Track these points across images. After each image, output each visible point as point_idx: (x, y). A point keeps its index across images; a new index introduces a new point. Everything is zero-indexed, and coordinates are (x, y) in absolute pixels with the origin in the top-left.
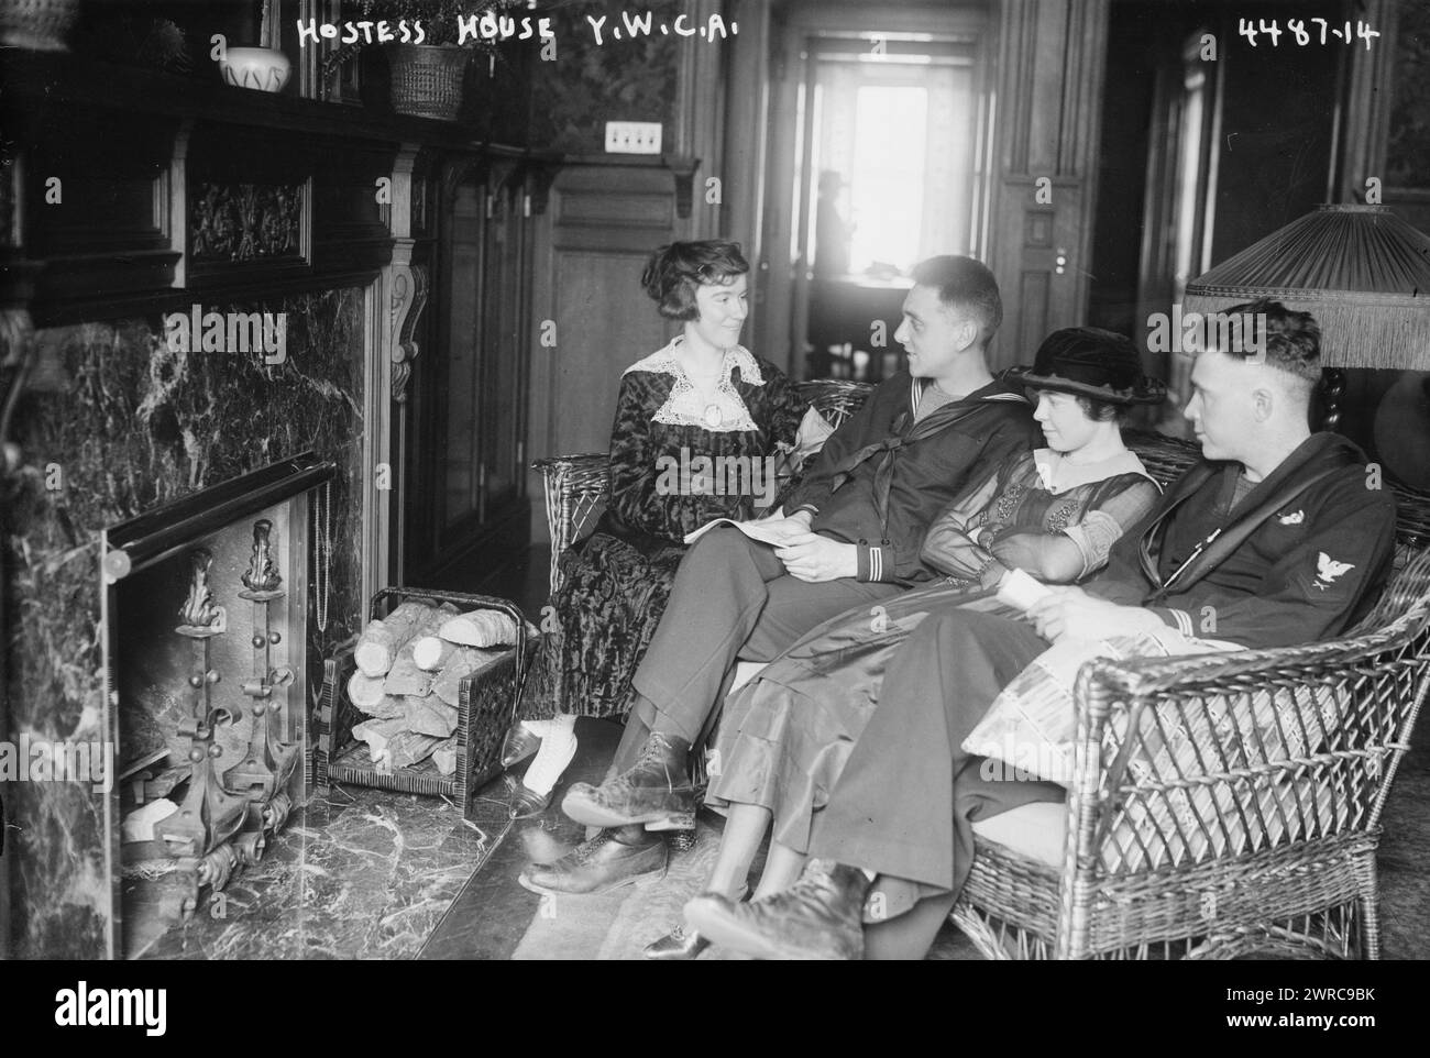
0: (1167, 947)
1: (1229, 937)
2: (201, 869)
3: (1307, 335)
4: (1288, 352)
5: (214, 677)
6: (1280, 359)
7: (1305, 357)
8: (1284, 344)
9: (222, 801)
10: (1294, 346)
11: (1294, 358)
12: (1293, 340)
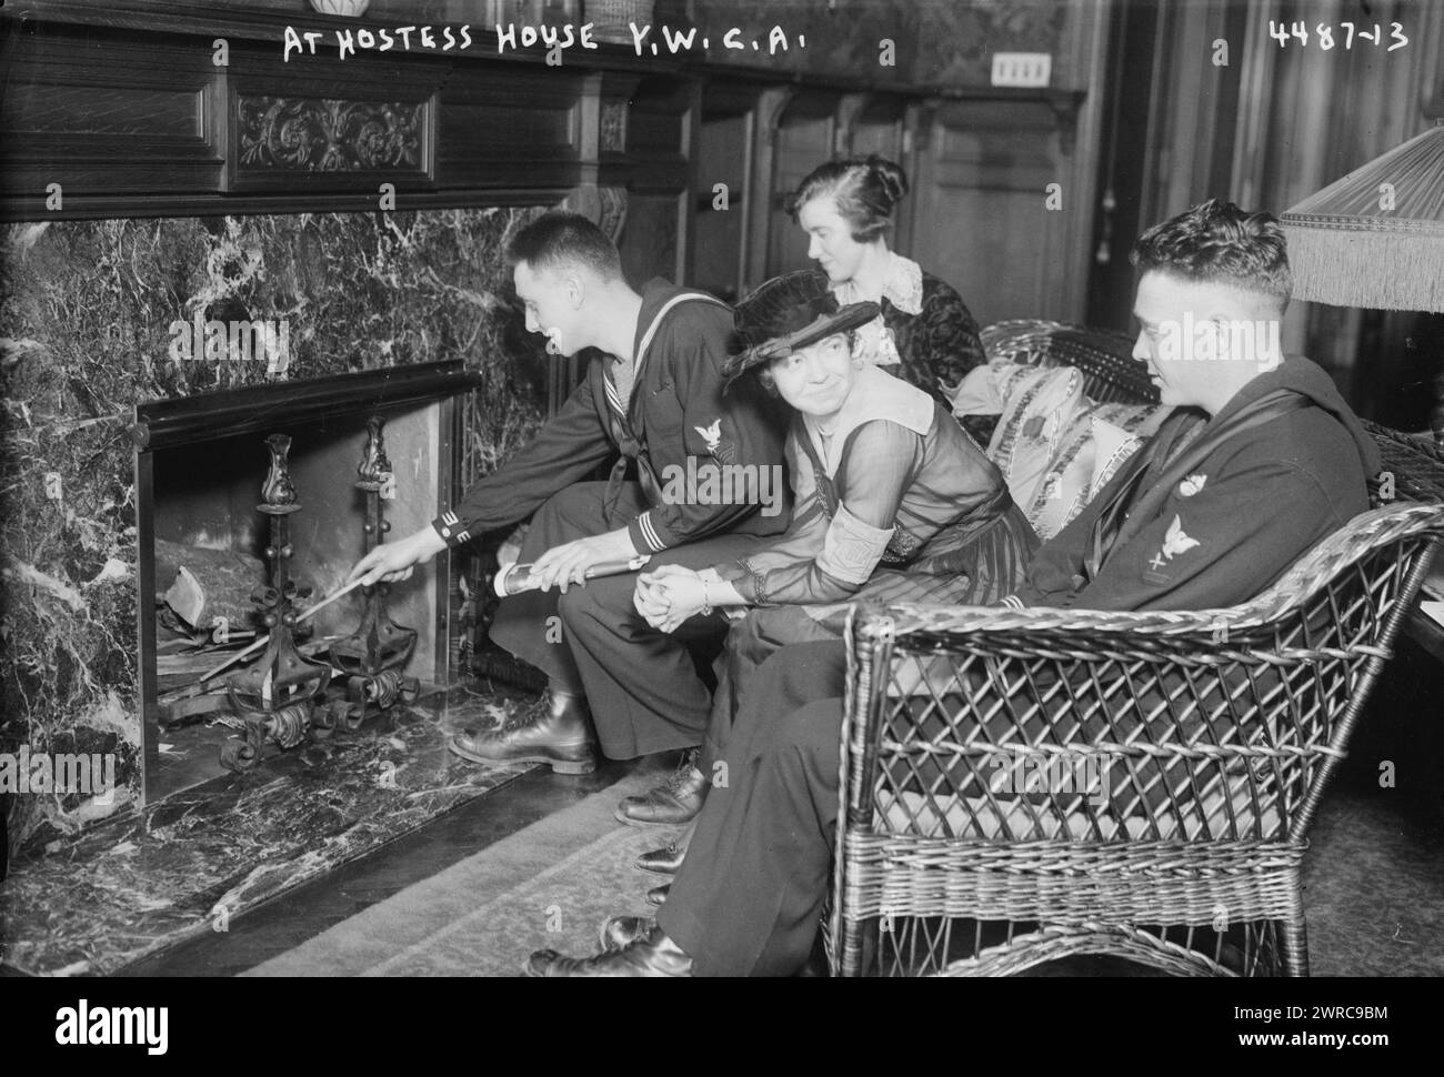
0: (979, 926)
1: (1069, 931)
2: (268, 724)
3: (1269, 240)
4: (1245, 265)
5: (288, 552)
6: (1236, 275)
7: (1268, 269)
8: (1238, 256)
9: (294, 665)
10: (1252, 258)
11: (1253, 271)
12: (1249, 250)
